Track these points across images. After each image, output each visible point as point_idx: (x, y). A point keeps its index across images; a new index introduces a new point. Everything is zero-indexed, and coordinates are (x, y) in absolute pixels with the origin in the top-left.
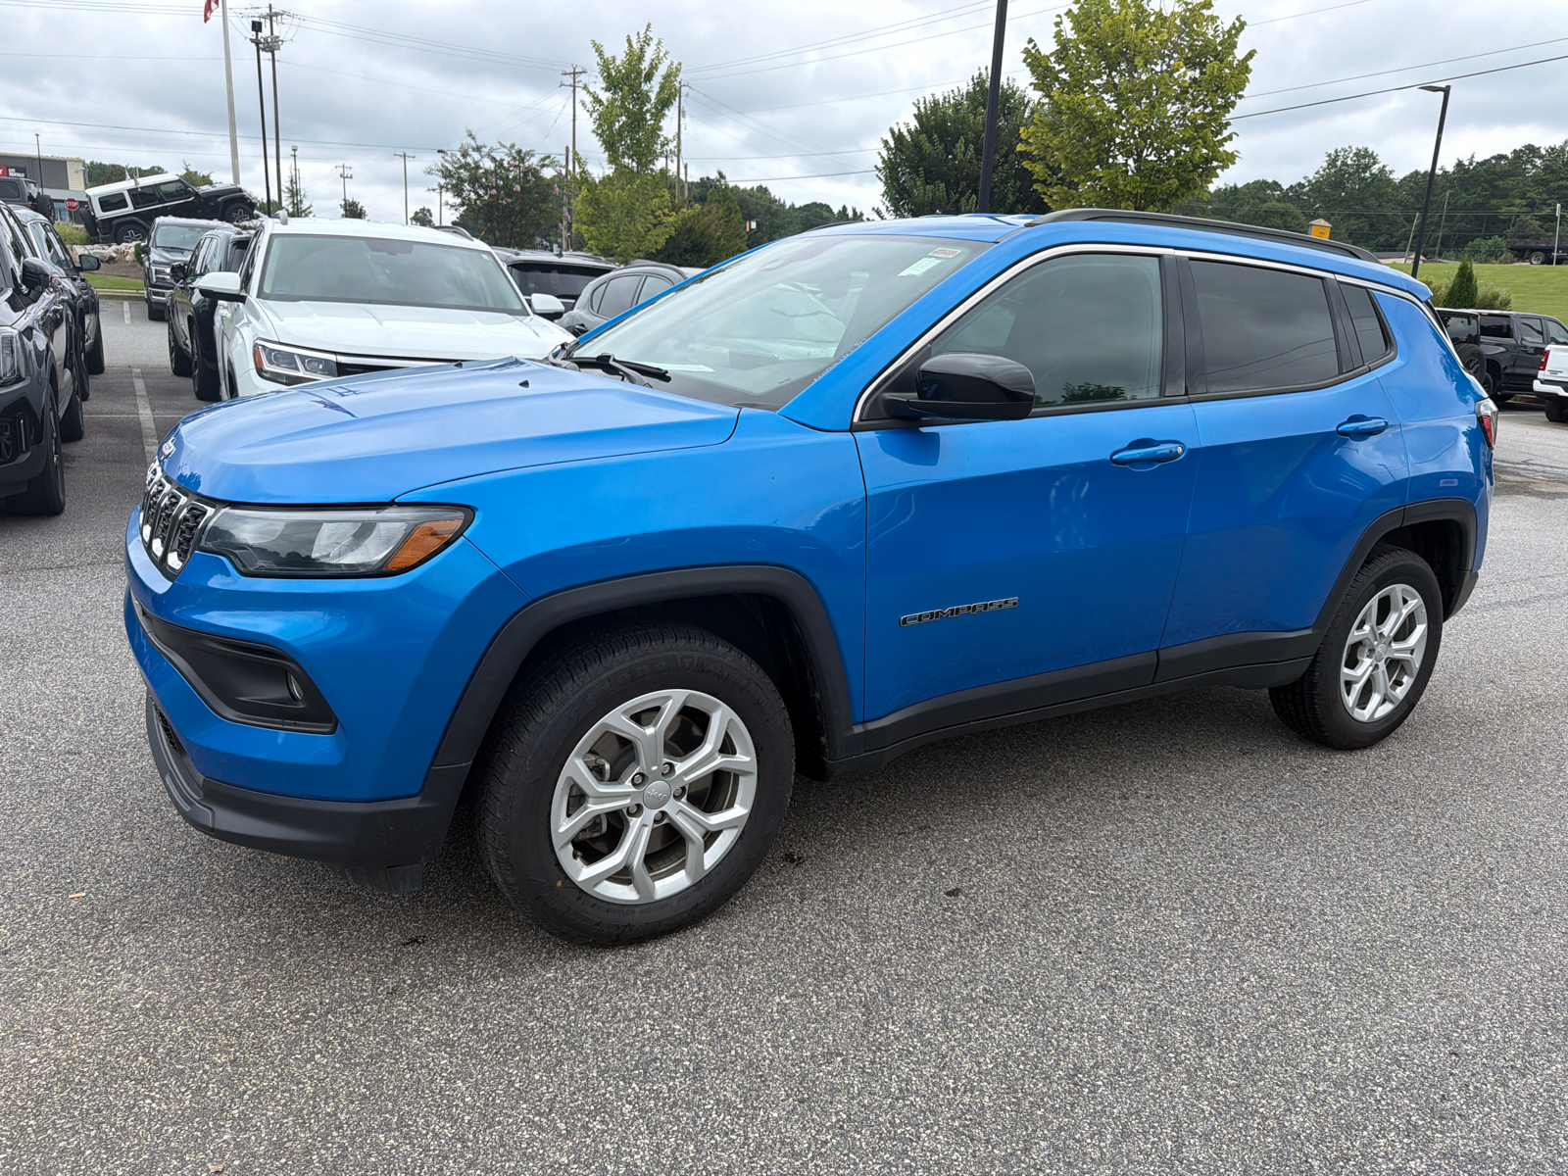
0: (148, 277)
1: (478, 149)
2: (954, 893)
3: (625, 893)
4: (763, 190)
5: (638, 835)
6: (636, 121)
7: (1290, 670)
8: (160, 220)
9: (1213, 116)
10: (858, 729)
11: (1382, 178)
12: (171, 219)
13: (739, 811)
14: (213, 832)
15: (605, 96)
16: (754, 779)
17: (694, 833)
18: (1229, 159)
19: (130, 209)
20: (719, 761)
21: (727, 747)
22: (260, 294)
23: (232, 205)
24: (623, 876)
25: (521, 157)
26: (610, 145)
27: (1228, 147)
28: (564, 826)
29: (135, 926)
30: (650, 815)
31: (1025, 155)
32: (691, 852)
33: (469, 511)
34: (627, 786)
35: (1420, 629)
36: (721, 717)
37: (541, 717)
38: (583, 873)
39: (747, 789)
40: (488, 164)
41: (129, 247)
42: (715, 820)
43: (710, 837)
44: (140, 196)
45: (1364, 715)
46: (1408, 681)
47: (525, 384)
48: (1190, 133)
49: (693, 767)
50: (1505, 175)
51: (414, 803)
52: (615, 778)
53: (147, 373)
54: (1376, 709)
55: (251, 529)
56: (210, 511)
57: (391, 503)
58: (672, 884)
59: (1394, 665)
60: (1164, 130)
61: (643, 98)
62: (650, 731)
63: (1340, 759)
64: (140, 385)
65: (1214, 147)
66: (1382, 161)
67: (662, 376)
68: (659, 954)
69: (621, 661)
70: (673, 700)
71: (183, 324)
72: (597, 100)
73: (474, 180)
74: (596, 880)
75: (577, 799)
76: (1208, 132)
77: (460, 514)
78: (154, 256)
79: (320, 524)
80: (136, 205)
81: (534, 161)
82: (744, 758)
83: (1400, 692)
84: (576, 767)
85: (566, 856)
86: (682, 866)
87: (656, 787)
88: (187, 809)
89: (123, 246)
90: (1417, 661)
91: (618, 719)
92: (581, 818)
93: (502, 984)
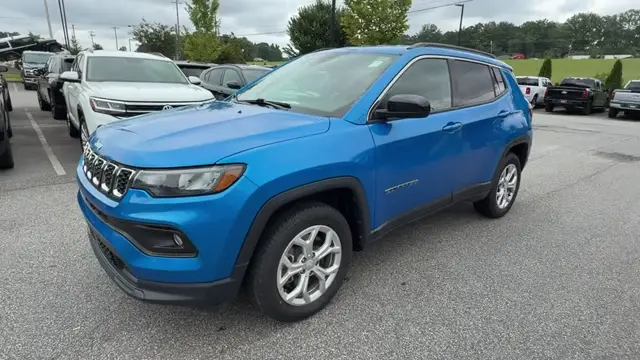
0: (23, 73)
1: (147, 25)
2: (404, 284)
3: (301, 302)
4: (245, 39)
5: (304, 280)
6: (205, 15)
7: (484, 195)
8: (25, 52)
9: (402, 14)
10: (372, 232)
11: (438, 34)
12: (30, 52)
13: (336, 266)
14: (144, 300)
15: (193, 6)
16: (340, 255)
17: (323, 277)
18: (407, 27)
19: (11, 48)
20: (330, 250)
21: (332, 245)
22: (87, 80)
23: (52, 46)
24: (300, 296)
25: (163, 28)
26: (196, 24)
27: (407, 23)
28: (282, 281)
29: (106, 339)
30: (308, 272)
31: (343, 27)
32: (321, 283)
33: (245, 165)
34: (300, 263)
35: (515, 178)
36: (330, 234)
37: (272, 242)
38: (288, 297)
39: (338, 258)
40: (151, 31)
41: (12, 63)
42: (329, 270)
43: (327, 277)
44: (14, 43)
45: (501, 207)
46: (512, 194)
47: (240, 112)
48: (395, 19)
49: (321, 253)
50: (473, 33)
51: (228, 280)
52: (295, 261)
53: (31, 110)
54: (505, 204)
55: (151, 179)
56: (133, 172)
57: (215, 165)
58: (315, 295)
59: (509, 190)
60: (387, 18)
61: (206, 7)
62: (308, 242)
63: (496, 221)
64: (29, 115)
65: (402, 23)
66: (439, 27)
67: (287, 106)
68: (314, 320)
69: (298, 217)
70: (314, 230)
71: (45, 91)
72: (190, 8)
73: (146, 36)
74: (292, 299)
75: (285, 270)
76: (400, 18)
77: (241, 167)
78: (25, 65)
79: (179, 175)
80: (13, 46)
81: (168, 29)
82: (337, 247)
83: (510, 198)
84: (284, 259)
85: (281, 291)
86: (318, 288)
87: (309, 263)
88: (130, 292)
89: (9, 62)
90: (514, 187)
91: (297, 239)
92: (286, 278)
93: (261, 343)
